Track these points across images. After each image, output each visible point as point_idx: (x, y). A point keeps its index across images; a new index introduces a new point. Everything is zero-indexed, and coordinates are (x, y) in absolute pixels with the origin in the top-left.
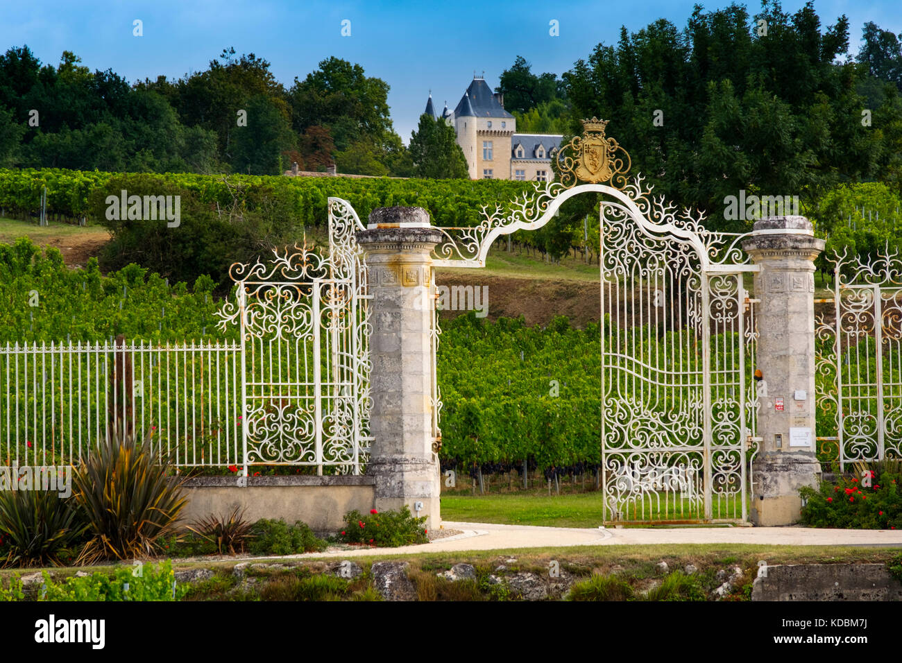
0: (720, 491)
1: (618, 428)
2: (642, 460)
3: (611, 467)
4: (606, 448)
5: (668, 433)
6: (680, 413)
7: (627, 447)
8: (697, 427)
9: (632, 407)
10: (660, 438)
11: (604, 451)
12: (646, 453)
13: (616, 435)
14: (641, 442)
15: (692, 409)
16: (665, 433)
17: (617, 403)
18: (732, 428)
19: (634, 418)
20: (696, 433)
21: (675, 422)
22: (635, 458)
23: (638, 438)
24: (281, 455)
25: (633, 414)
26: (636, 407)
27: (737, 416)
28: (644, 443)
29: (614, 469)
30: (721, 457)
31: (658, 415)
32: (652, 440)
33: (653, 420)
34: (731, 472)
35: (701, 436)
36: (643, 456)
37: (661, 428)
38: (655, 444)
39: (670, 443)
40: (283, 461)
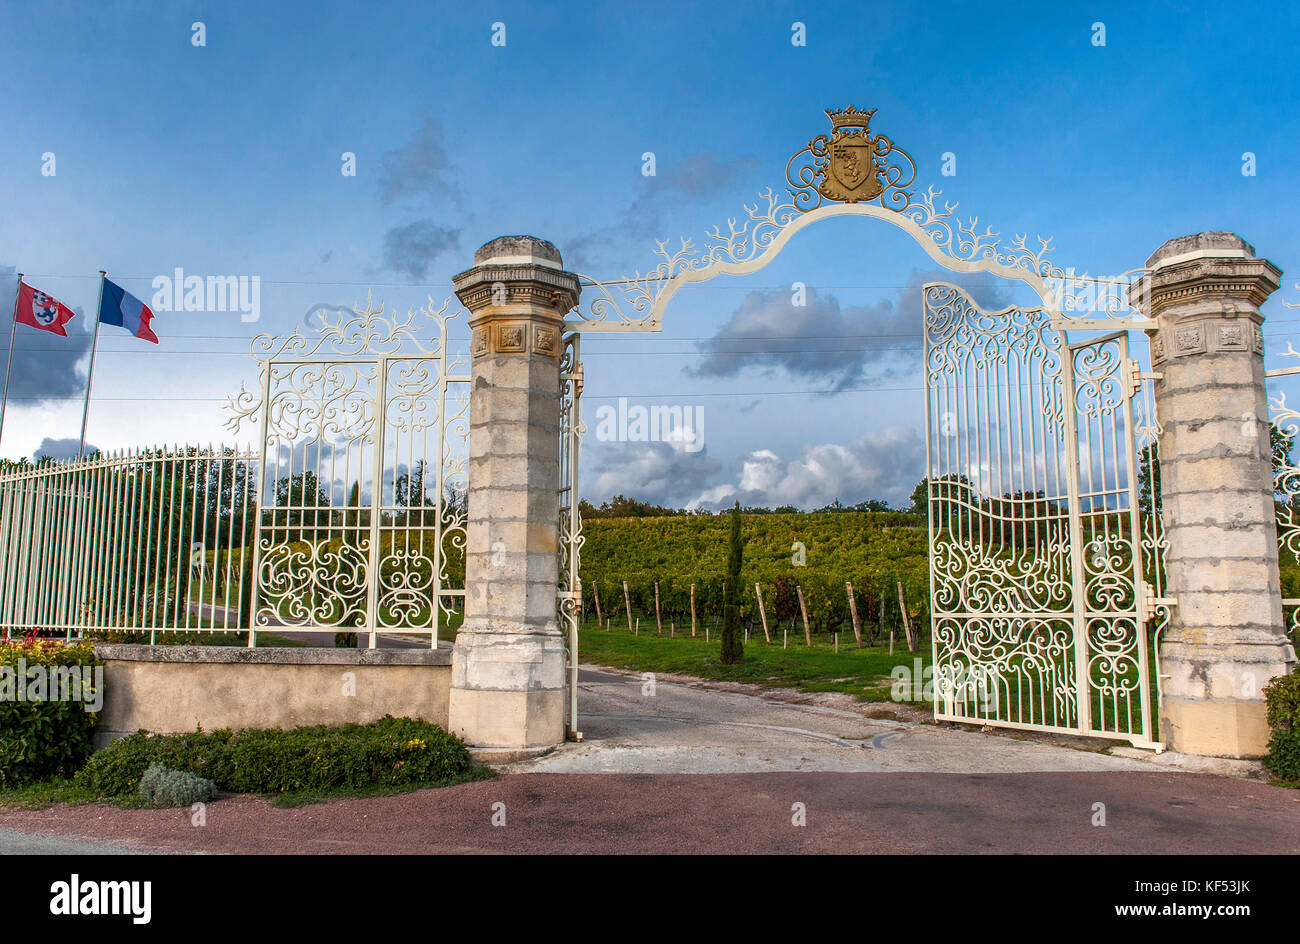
0: (1102, 684)
1: (950, 583)
2: (983, 630)
3: (944, 638)
4: (937, 611)
5: (1019, 590)
6: (1036, 561)
7: (962, 610)
8: (1062, 582)
9: (969, 553)
10: (1007, 598)
11: (934, 615)
12: (989, 620)
13: (949, 593)
14: (982, 603)
15: (1052, 554)
16: (1014, 591)
17: (949, 548)
18: (1119, 582)
19: (971, 569)
20: (1061, 590)
21: (1028, 574)
22: (975, 626)
23: (977, 597)
24: (311, 615)
25: (969, 564)
26: (974, 554)
27: (1126, 563)
28: (985, 605)
29: (947, 641)
30: (1102, 629)
31: (1004, 564)
32: (996, 601)
33: (996, 571)
34: (1120, 654)
35: (1069, 594)
36: (984, 624)
37: (1008, 583)
38: (1001, 606)
39: (1022, 605)
40: (314, 624)
